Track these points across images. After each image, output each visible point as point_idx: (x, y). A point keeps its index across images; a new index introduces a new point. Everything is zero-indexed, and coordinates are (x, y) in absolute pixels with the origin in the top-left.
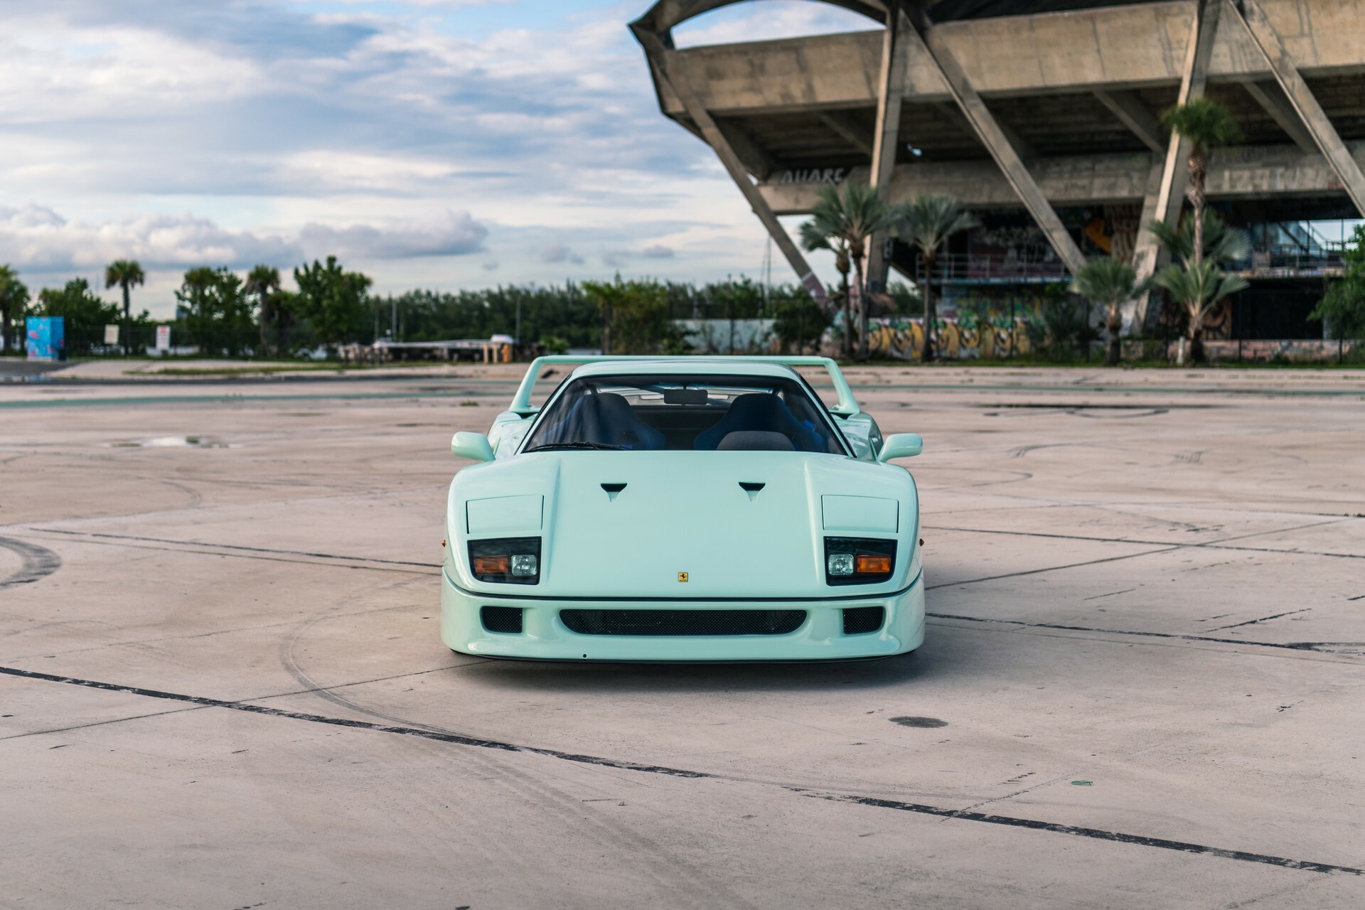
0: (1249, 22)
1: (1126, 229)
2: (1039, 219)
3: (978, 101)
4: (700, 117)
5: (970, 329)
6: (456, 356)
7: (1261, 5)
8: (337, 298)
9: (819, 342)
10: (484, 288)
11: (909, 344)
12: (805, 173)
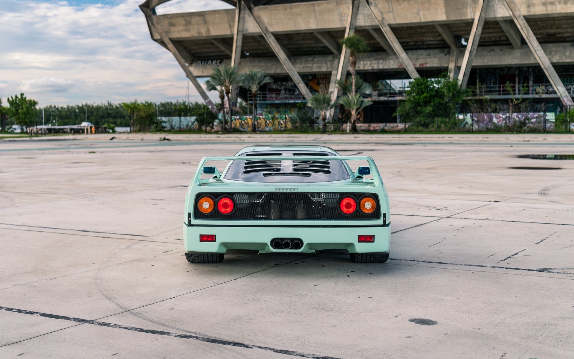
0: (371, 7)
1: (325, 83)
2: (294, 79)
3: (271, 35)
4: (167, 41)
5: (269, 120)
6: (73, 131)
7: (375, 1)
8: (25, 109)
9: (213, 125)
10: (76, 104)
11: (246, 126)
12: (206, 62)
